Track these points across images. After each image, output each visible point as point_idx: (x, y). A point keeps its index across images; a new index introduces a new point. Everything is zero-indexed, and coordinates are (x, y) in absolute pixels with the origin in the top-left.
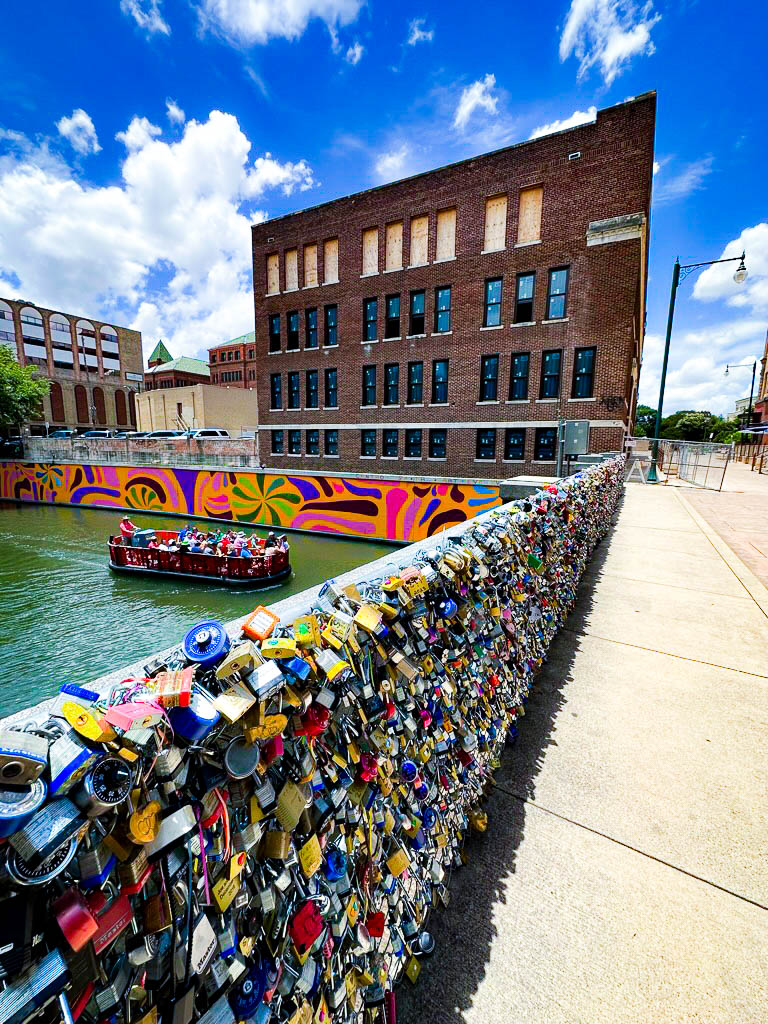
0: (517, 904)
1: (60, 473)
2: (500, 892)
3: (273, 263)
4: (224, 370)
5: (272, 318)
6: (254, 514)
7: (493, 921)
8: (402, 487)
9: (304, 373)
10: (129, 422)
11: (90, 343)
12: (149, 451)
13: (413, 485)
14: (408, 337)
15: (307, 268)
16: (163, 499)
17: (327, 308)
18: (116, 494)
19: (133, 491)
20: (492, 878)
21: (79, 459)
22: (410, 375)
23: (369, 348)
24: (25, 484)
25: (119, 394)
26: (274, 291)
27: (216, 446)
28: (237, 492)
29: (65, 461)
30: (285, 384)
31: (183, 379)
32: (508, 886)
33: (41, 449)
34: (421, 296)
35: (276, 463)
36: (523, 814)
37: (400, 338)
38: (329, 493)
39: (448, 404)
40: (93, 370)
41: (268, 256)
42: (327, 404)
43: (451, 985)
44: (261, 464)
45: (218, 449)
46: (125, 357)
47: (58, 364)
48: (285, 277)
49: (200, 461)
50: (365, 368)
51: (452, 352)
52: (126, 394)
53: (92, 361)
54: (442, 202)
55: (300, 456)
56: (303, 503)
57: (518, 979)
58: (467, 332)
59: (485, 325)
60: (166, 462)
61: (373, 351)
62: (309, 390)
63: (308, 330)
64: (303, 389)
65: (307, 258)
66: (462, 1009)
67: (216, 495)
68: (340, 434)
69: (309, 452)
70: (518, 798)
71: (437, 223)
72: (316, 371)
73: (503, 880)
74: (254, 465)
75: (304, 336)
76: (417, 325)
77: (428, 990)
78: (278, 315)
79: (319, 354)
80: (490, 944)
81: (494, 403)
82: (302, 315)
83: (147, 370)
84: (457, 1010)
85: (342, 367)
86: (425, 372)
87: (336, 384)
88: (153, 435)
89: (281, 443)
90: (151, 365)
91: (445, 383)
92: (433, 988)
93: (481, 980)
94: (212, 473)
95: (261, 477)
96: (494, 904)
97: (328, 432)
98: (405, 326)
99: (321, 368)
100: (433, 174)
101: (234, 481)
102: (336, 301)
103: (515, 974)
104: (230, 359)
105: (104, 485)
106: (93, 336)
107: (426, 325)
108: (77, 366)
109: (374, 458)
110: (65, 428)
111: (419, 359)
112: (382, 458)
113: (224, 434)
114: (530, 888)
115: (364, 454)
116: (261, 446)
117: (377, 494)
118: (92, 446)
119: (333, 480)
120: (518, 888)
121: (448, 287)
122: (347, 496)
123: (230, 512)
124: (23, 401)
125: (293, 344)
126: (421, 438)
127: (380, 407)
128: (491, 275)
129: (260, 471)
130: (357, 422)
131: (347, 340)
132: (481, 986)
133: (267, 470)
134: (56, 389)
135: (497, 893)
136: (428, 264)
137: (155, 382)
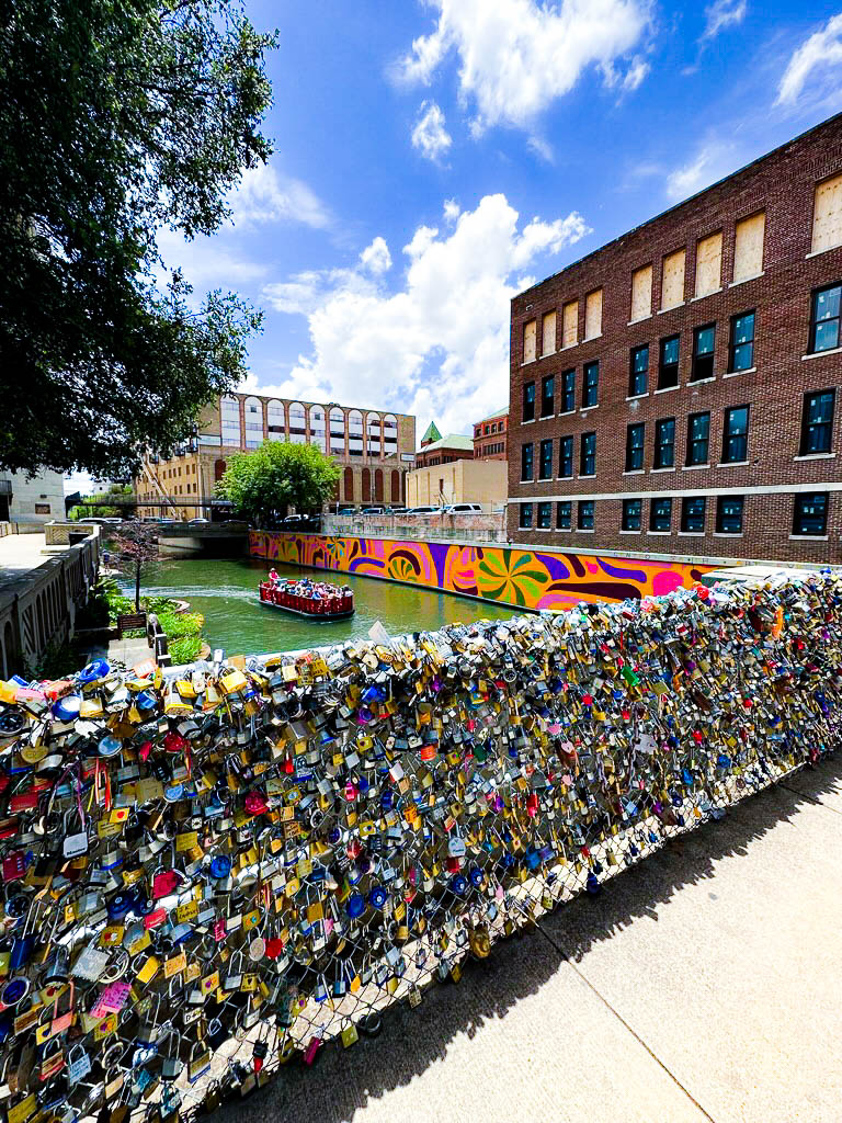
0: (483, 1047)
1: (342, 544)
2: (473, 1027)
3: (531, 330)
4: (486, 443)
5: (526, 386)
6: (499, 592)
7: (448, 1047)
8: (676, 569)
9: (558, 441)
10: (401, 499)
11: (375, 431)
12: (409, 526)
13: (691, 568)
14: (689, 385)
15: (566, 328)
16: (418, 571)
17: (586, 366)
18: (381, 565)
19: (395, 561)
20: (474, 1009)
21: (357, 533)
22: (691, 430)
23: (635, 405)
24: (319, 554)
25: (395, 474)
26: (530, 358)
27: (466, 521)
28: (484, 568)
29: (347, 535)
30: (537, 454)
31: (449, 455)
32: (486, 1025)
33: (332, 524)
34: (710, 332)
35: (523, 539)
36: (553, 970)
37: (678, 387)
38: (580, 572)
39: (747, 463)
40: (376, 454)
41: (525, 324)
42: (583, 473)
43: (375, 1071)
44: (508, 539)
45: (468, 523)
46: (401, 440)
47: (353, 453)
48: (542, 341)
49: (451, 535)
50: (630, 428)
51: (755, 395)
52: (400, 473)
53: (375, 446)
54: (744, 210)
55: (549, 530)
56: (551, 582)
57: (436, 1107)
58: (779, 365)
59: (811, 351)
60: (422, 536)
61: (641, 407)
62: (562, 458)
63: (564, 393)
64: (556, 457)
65: (566, 318)
66: (371, 1094)
67: (465, 569)
68: (597, 505)
69: (559, 527)
70: (559, 951)
71: (735, 237)
72: (571, 437)
73: (484, 1019)
74: (502, 538)
75: (560, 400)
76: (702, 367)
77: (353, 1061)
78: (533, 383)
79: (575, 418)
80: (431, 1062)
81: (827, 456)
82: (558, 379)
83: (419, 450)
84: (366, 1092)
85: (602, 430)
86: (713, 425)
87: (594, 451)
88: (415, 511)
89: (530, 517)
90: (423, 445)
91: (743, 436)
92: (359, 1063)
93: (402, 1084)
94: (461, 547)
95: (507, 552)
96: (459, 1033)
97: (582, 503)
98: (685, 370)
99: (577, 433)
100: (730, 179)
101: (481, 556)
102: (597, 357)
103: (436, 1102)
104: (493, 431)
105: (373, 557)
106: (378, 425)
107: (715, 366)
108: (365, 453)
109: (639, 533)
110: (353, 506)
111: (705, 409)
112: (649, 533)
113: (477, 508)
114: (507, 1042)
115: (625, 528)
116: (509, 520)
117: (641, 577)
118: (367, 522)
119: (586, 558)
120: (494, 1034)
121: (752, 312)
122: (602, 577)
123: (476, 588)
124: (324, 485)
125: (547, 410)
126: (704, 507)
127: (647, 472)
128: (822, 282)
129: (507, 546)
130: (619, 491)
131: (609, 398)
132: (399, 1089)
133: (515, 546)
134: (349, 472)
135: (470, 1025)
136: (721, 289)
137: (425, 461)
